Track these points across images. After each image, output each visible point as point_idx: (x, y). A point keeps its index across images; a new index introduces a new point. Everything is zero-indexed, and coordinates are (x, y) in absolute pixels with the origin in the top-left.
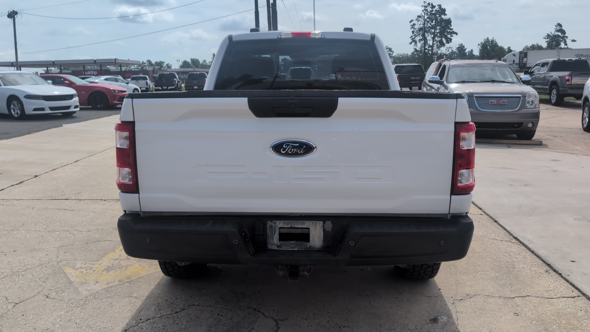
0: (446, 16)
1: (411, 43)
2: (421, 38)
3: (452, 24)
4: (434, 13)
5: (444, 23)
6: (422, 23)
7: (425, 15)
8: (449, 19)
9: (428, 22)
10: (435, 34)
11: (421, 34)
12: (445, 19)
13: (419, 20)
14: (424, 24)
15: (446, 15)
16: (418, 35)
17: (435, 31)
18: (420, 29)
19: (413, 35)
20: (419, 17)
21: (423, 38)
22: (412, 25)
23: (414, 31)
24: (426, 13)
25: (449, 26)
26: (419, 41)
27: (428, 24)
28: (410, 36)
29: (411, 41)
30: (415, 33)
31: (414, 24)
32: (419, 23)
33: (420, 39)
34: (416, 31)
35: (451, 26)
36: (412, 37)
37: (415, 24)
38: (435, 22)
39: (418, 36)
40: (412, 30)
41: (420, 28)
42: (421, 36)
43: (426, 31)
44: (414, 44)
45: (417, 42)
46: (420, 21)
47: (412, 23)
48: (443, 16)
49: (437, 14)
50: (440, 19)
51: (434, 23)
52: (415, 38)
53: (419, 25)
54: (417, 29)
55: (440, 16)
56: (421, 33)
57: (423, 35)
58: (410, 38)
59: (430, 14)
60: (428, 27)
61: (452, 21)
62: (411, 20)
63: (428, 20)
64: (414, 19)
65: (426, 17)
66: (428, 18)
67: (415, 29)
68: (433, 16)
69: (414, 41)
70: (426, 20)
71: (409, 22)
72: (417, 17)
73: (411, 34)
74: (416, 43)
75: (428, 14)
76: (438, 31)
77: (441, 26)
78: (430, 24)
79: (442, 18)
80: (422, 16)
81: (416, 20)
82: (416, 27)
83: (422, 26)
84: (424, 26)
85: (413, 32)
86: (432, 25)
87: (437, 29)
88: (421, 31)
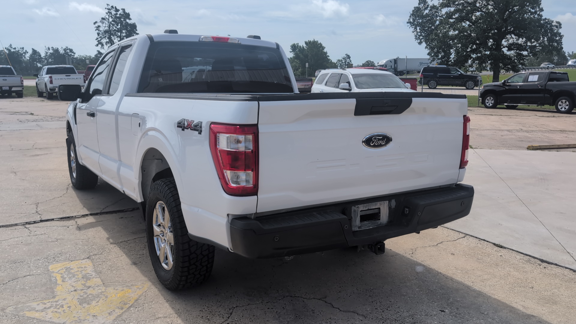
0: (131, 21)
1: (97, 45)
2: (108, 40)
3: (137, 29)
4: (118, 17)
5: (130, 27)
6: (107, 25)
7: (110, 18)
8: (134, 23)
9: (113, 25)
10: (122, 37)
11: (107, 37)
12: (130, 24)
13: (104, 22)
14: (109, 27)
15: (131, 19)
16: (104, 37)
17: (121, 34)
18: (106, 32)
19: (99, 37)
20: (103, 19)
21: (109, 41)
22: (96, 27)
23: (100, 33)
24: (110, 16)
25: (135, 30)
26: (106, 44)
27: (114, 27)
28: (96, 38)
29: (97, 43)
30: (101, 36)
31: (98, 26)
32: (104, 25)
33: (107, 42)
34: (101, 33)
35: (137, 30)
36: (97, 39)
37: (100, 26)
38: (120, 25)
39: (104, 39)
40: (97, 31)
41: (106, 30)
42: (107, 39)
43: (111, 34)
44: (101, 46)
45: (104, 44)
46: (105, 24)
47: (97, 25)
48: (128, 21)
49: (122, 18)
50: (125, 23)
51: (119, 27)
52: (101, 40)
53: (104, 27)
54: (102, 32)
55: (125, 20)
56: (107, 35)
57: (110, 38)
58: (96, 40)
59: (115, 17)
60: (113, 30)
61: (137, 25)
62: (95, 22)
63: (113, 23)
64: (99, 21)
65: (111, 20)
66: (113, 21)
67: (101, 31)
68: (118, 20)
69: (100, 43)
70: (111, 23)
71: (93, 24)
72: (101, 19)
73: (96, 36)
74: (102, 45)
75: (113, 16)
76: (124, 35)
77: (127, 30)
78: (116, 27)
79: (127, 22)
80: (107, 18)
81: (101, 22)
82: (101, 29)
83: (107, 28)
84: (110, 28)
85: (98, 34)
86: (117, 28)
87: (123, 33)
88: (107, 34)
